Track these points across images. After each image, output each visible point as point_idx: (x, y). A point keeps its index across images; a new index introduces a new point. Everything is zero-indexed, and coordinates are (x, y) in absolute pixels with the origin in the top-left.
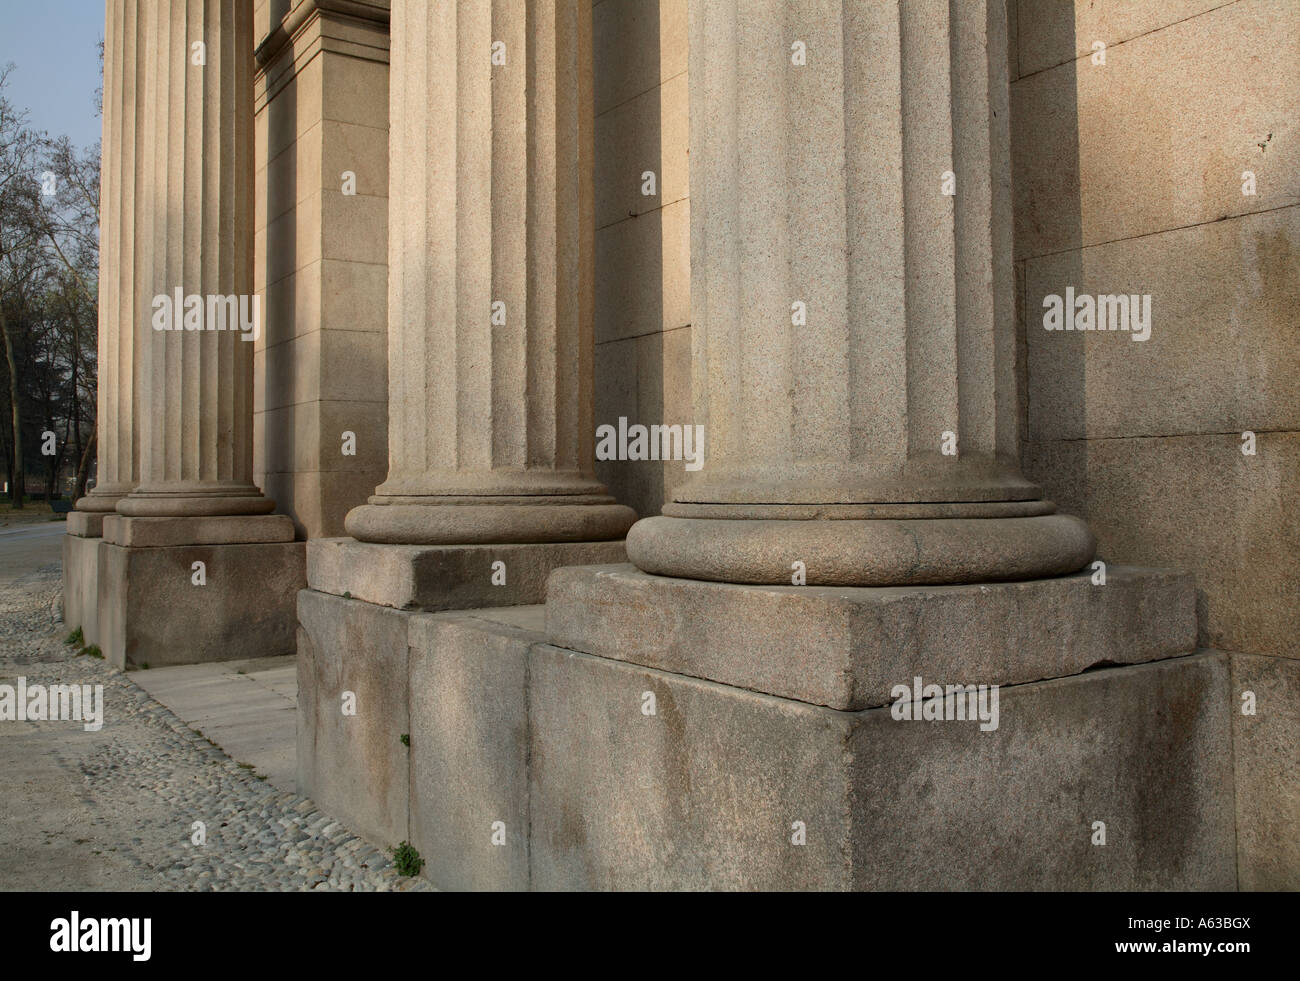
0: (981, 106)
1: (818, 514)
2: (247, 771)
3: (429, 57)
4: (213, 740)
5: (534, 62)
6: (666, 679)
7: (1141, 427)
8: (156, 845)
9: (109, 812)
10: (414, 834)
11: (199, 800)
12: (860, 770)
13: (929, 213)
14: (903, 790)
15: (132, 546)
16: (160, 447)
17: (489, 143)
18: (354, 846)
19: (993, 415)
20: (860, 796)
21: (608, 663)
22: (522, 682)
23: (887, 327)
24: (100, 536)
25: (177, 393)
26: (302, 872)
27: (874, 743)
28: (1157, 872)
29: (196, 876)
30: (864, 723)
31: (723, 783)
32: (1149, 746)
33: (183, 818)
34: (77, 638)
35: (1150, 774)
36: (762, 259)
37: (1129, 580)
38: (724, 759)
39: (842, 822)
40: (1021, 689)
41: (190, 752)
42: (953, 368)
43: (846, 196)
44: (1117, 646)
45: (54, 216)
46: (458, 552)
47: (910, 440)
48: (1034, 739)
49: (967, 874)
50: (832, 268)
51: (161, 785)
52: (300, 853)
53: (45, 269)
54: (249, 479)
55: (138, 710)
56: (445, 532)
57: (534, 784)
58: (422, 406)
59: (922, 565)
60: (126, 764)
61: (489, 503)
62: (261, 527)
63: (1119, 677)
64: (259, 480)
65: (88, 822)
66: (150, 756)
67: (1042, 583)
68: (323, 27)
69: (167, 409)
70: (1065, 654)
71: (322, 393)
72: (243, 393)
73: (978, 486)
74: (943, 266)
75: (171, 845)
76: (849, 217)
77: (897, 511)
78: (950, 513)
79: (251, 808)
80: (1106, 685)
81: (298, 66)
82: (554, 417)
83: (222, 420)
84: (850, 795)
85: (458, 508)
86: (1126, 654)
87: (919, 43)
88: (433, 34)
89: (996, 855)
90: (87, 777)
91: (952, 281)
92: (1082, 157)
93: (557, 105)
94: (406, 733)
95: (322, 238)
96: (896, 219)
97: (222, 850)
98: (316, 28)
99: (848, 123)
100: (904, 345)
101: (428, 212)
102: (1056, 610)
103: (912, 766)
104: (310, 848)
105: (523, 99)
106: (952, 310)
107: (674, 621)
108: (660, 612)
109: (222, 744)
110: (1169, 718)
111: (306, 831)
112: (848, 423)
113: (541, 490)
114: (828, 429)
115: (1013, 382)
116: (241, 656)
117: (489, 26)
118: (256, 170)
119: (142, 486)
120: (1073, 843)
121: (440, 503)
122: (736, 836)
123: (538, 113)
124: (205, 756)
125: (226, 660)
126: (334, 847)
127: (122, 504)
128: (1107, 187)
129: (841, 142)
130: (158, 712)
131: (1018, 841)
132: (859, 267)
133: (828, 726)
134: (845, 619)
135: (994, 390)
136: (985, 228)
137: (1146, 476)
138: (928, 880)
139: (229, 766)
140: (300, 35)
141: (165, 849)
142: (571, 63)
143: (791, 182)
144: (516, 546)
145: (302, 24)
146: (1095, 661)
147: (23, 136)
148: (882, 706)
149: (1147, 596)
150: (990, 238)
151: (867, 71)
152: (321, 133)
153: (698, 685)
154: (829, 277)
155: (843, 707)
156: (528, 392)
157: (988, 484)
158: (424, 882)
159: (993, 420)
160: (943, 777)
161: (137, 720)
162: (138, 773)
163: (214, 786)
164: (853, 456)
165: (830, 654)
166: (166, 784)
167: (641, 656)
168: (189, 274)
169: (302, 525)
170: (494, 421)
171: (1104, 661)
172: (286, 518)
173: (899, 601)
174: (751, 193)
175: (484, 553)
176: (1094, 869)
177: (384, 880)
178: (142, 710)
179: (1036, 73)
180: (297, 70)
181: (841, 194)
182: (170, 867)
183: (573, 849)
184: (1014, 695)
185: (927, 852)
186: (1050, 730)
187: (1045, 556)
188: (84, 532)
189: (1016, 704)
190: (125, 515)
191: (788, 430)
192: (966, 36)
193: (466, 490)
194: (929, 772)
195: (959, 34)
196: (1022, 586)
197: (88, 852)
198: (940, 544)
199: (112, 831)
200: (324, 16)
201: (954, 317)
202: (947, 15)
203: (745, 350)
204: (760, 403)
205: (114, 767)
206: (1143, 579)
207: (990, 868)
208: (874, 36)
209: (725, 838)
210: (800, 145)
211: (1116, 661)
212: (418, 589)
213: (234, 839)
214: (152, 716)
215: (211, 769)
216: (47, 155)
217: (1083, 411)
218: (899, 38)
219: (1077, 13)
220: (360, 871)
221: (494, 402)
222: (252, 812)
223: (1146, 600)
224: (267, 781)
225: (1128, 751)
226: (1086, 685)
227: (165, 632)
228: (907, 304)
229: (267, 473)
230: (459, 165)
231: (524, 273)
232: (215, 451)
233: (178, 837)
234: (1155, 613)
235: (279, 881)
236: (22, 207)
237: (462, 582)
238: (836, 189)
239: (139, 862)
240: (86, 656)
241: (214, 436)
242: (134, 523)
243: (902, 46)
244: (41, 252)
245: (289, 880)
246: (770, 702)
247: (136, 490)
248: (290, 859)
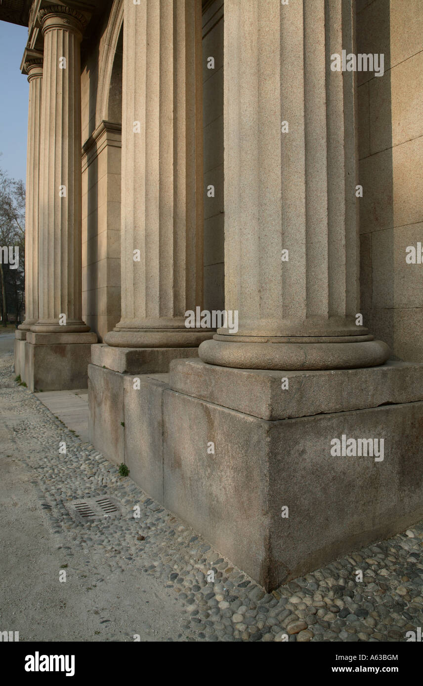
0: (341, 171)
1: (268, 341)
2: (72, 433)
3: (135, 152)
4: (62, 421)
5: (177, 152)
6: (208, 405)
7: (416, 304)
8: (35, 459)
9: (21, 446)
10: (126, 461)
11: (53, 443)
12: (274, 443)
13: (317, 216)
14: (292, 452)
15: (36, 344)
16: (46, 305)
17: (158, 186)
18: (106, 464)
19: (345, 300)
20: (273, 455)
21: (189, 398)
22: (161, 404)
23: (299, 264)
24: (25, 340)
25: (52, 284)
26: (86, 472)
27: (279, 433)
28: (409, 487)
29: (47, 472)
30: (275, 426)
31: (226, 447)
32: (407, 437)
33: (47, 450)
34: (18, 379)
35: (407, 448)
36: (249, 236)
37: (401, 368)
38: (227, 437)
39: (265, 464)
40: (348, 413)
41: (53, 425)
42: (326, 281)
43: (282, 210)
44: (395, 396)
45: (17, 212)
46: (144, 351)
47: (307, 310)
48: (353, 433)
49: (321, 486)
50: (276, 240)
51: (41, 437)
52: (86, 465)
53: (14, 233)
54: (80, 318)
55: (36, 408)
56: (140, 343)
57: (165, 444)
58: (132, 292)
59: (307, 362)
60: (29, 428)
61: (158, 331)
62: (84, 337)
63: (394, 409)
64: (84, 318)
65: (12, 449)
66: (39, 426)
67: (360, 370)
68: (107, 135)
69: (49, 291)
70: (370, 399)
71: (108, 284)
72: (77, 284)
73: (335, 330)
74: (322, 238)
75: (40, 460)
76: (283, 219)
77: (300, 340)
78: (322, 341)
79: (71, 447)
80: (387, 412)
81: (99, 152)
82: (185, 297)
83: (69, 295)
84: (268, 454)
85: (145, 333)
86: (399, 399)
87: (313, 146)
88: (136, 142)
89: (334, 479)
90: (15, 433)
91: (327, 245)
92: (395, 189)
93: (186, 169)
94: (123, 422)
95: (108, 221)
96: (303, 219)
97: (58, 462)
98: (105, 136)
99: (283, 180)
100: (305, 271)
101: (134, 214)
102: (366, 381)
103: (297, 443)
104: (90, 464)
105: (172, 167)
106: (326, 257)
107: (211, 382)
108: (207, 378)
109: (65, 422)
110: (417, 426)
111: (89, 457)
112: (282, 304)
113: (179, 326)
114: (274, 306)
115: (356, 286)
116: (77, 388)
117: (158, 138)
118: (82, 195)
119: (40, 321)
120: (369, 475)
121: (138, 331)
122: (231, 468)
123: (178, 173)
124: (58, 427)
125: (72, 389)
126: (99, 463)
127: (34, 328)
128: (404, 202)
129: (280, 188)
130: (44, 409)
131: (344, 474)
132: (287, 239)
133: (261, 426)
134: (269, 384)
135: (345, 290)
136: (343, 222)
137: (417, 325)
138: (303, 488)
139: (66, 430)
140: (99, 139)
141: (38, 461)
142: (193, 151)
143: (260, 205)
144: (168, 349)
145: (99, 135)
146: (383, 402)
147: (5, 181)
148: (284, 419)
149: (409, 375)
150: (344, 226)
151: (291, 158)
152: (107, 178)
153: (219, 408)
154: (275, 244)
155: (268, 419)
156: (174, 287)
157: (341, 329)
158: (130, 479)
159: (345, 302)
160: (311, 448)
161: (36, 411)
162: (33, 432)
163: (60, 438)
164: (284, 317)
165: (264, 398)
166: (42, 437)
167: (201, 395)
168: (56, 237)
169: (100, 337)
170: (160, 298)
171: (388, 402)
172: (94, 334)
173: (293, 377)
174: (245, 209)
175: (154, 351)
176: (379, 485)
177: (115, 477)
178: (38, 408)
179: (377, 153)
180: (98, 153)
181: (280, 209)
182: (38, 468)
183: (177, 470)
184: (344, 415)
185: (303, 477)
186: (360, 430)
187: (361, 359)
188: (20, 338)
189: (345, 419)
190: (34, 332)
191: (258, 306)
192: (335, 142)
193: (148, 326)
194: (304, 445)
195: (332, 141)
196: (350, 371)
197: (10, 460)
198: (315, 354)
199: (20, 453)
200: (108, 131)
201: (327, 260)
202: (326, 133)
203: (242, 273)
204: (248, 295)
205: (25, 429)
206: (407, 368)
207: (331, 484)
208: (294, 144)
209: (227, 468)
210: (264, 189)
211: (394, 402)
212: (128, 366)
213: (63, 459)
214: (41, 410)
215: (59, 432)
216: (14, 187)
217: (393, 297)
218: (304, 144)
219: (393, 127)
220: (107, 473)
221: (160, 291)
222: (71, 449)
223: (409, 377)
224: (79, 437)
225: (397, 439)
226: (378, 412)
227: (49, 377)
228: (307, 255)
229: (88, 316)
230: (147, 195)
231: (172, 238)
232: (67, 307)
233: (43, 457)
234: (413, 382)
235: (77, 475)
236: (5, 209)
237: (145, 363)
238: (278, 207)
239: (28, 465)
240: (21, 386)
241: (66, 301)
242: (36, 335)
243: (305, 147)
244: (12, 226)
245: (81, 475)
246: (242, 416)
247: (37, 322)
248: (82, 468)
